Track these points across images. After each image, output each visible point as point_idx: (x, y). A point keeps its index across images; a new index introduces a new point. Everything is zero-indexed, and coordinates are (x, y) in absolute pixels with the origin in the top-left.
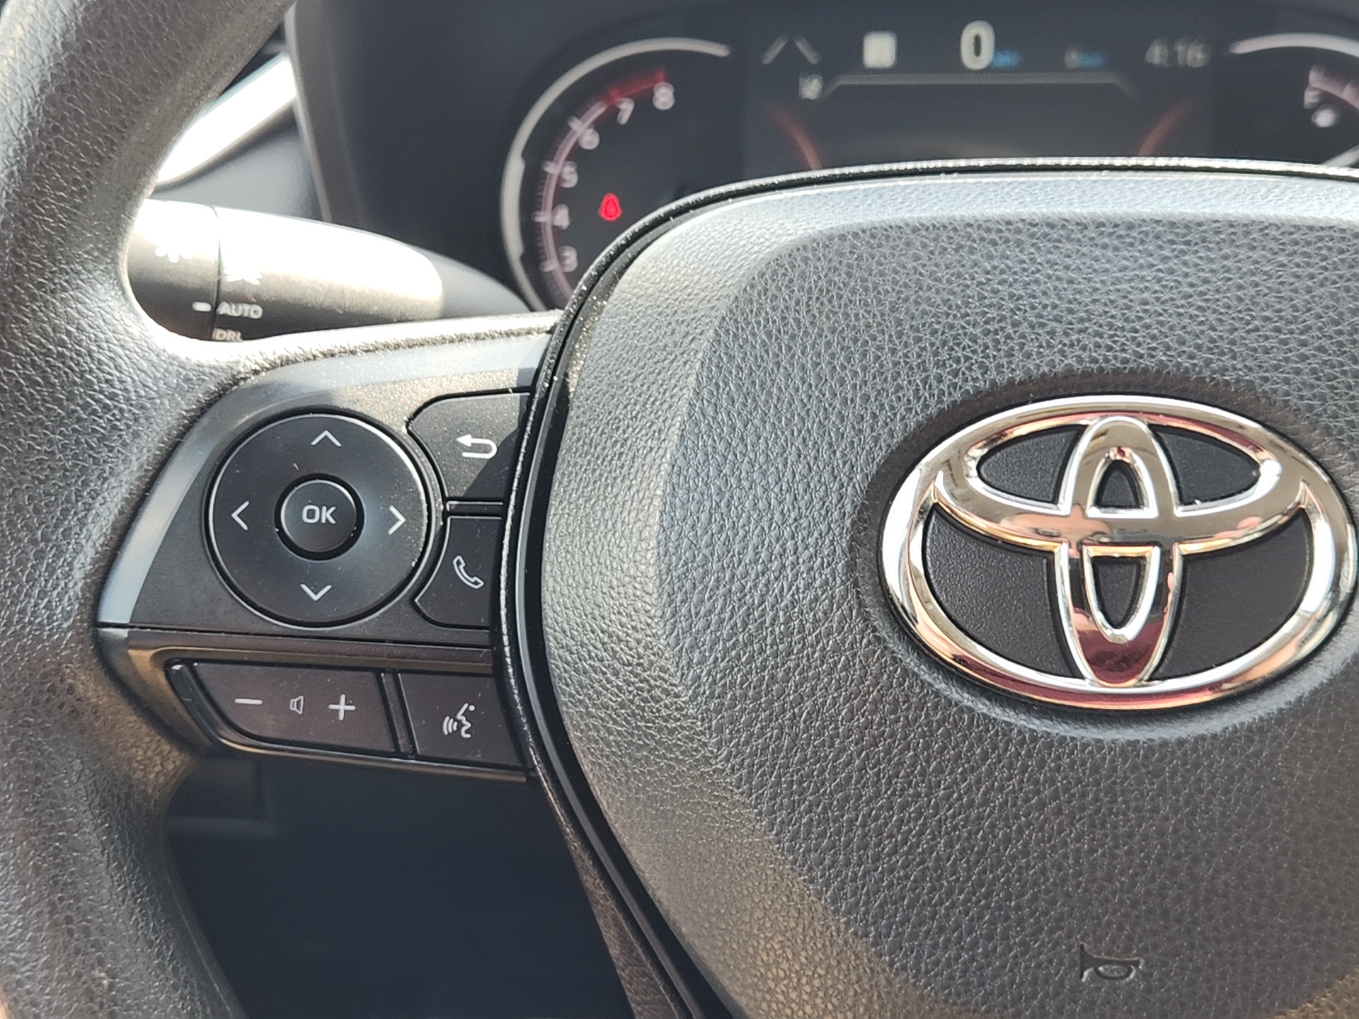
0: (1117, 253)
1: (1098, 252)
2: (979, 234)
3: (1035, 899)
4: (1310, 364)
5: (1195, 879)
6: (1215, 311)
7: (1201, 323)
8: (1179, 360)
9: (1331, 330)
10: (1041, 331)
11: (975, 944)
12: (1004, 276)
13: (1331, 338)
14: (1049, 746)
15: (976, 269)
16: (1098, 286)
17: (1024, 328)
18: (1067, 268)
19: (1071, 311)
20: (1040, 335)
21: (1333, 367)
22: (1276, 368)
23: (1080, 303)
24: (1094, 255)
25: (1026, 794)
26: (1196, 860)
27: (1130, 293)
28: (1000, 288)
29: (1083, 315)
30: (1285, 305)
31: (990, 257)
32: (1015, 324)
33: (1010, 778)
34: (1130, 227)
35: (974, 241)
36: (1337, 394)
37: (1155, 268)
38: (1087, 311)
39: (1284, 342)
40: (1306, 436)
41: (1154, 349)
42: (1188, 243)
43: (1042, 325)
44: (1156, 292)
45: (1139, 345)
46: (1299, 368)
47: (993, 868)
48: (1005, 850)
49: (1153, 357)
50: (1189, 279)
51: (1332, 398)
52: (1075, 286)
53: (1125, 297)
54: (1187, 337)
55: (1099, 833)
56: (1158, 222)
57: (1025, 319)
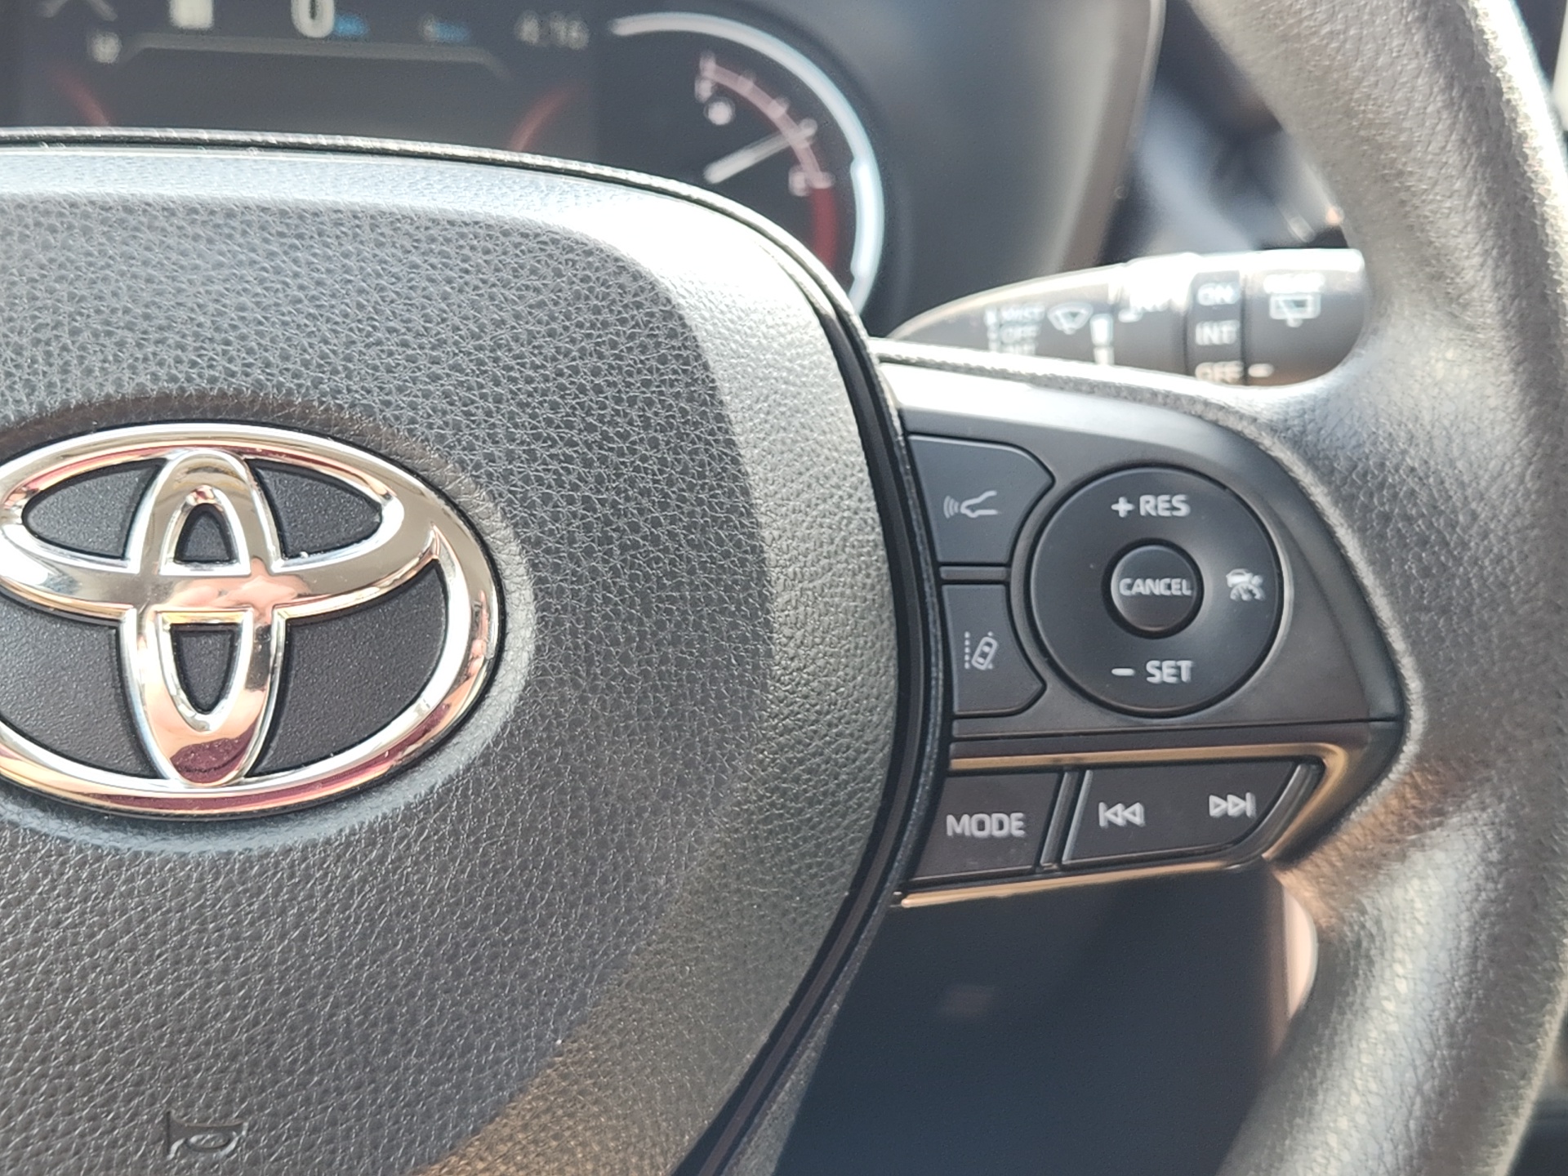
0: (211, 247)
1: (187, 245)
2: (34, 219)
3: (105, 1060)
4: (442, 385)
5: (310, 1018)
6: (328, 320)
7: (311, 334)
8: (281, 379)
9: (469, 346)
10: (107, 342)
11: (28, 1125)
12: (63, 272)
13: (470, 354)
14: (119, 865)
15: (27, 262)
16: (184, 286)
17: (86, 335)
18: (145, 263)
19: (147, 317)
20: (104, 346)
21: (469, 389)
22: (400, 390)
23: (160, 307)
24: (182, 248)
25: (90, 926)
26: (309, 996)
27: (222, 295)
28: (57, 286)
29: (163, 322)
30: (416, 316)
31: (46, 247)
32: (74, 332)
33: (68, 909)
34: (230, 214)
35: (26, 226)
36: (473, 422)
37: (258, 266)
38: (168, 318)
39: (411, 359)
40: (438, 473)
41: (249, 365)
42: (300, 237)
43: (109, 334)
44: (257, 295)
45: (231, 360)
46: (429, 390)
47: (50, 1024)
48: (64, 1003)
49: (247, 375)
50: (300, 281)
51: (468, 426)
52: (155, 286)
53: (217, 301)
54: (292, 351)
55: (185, 970)
56: (264, 210)
57: (87, 325)
